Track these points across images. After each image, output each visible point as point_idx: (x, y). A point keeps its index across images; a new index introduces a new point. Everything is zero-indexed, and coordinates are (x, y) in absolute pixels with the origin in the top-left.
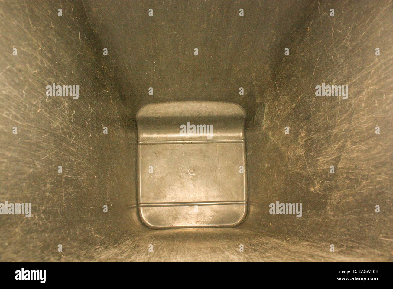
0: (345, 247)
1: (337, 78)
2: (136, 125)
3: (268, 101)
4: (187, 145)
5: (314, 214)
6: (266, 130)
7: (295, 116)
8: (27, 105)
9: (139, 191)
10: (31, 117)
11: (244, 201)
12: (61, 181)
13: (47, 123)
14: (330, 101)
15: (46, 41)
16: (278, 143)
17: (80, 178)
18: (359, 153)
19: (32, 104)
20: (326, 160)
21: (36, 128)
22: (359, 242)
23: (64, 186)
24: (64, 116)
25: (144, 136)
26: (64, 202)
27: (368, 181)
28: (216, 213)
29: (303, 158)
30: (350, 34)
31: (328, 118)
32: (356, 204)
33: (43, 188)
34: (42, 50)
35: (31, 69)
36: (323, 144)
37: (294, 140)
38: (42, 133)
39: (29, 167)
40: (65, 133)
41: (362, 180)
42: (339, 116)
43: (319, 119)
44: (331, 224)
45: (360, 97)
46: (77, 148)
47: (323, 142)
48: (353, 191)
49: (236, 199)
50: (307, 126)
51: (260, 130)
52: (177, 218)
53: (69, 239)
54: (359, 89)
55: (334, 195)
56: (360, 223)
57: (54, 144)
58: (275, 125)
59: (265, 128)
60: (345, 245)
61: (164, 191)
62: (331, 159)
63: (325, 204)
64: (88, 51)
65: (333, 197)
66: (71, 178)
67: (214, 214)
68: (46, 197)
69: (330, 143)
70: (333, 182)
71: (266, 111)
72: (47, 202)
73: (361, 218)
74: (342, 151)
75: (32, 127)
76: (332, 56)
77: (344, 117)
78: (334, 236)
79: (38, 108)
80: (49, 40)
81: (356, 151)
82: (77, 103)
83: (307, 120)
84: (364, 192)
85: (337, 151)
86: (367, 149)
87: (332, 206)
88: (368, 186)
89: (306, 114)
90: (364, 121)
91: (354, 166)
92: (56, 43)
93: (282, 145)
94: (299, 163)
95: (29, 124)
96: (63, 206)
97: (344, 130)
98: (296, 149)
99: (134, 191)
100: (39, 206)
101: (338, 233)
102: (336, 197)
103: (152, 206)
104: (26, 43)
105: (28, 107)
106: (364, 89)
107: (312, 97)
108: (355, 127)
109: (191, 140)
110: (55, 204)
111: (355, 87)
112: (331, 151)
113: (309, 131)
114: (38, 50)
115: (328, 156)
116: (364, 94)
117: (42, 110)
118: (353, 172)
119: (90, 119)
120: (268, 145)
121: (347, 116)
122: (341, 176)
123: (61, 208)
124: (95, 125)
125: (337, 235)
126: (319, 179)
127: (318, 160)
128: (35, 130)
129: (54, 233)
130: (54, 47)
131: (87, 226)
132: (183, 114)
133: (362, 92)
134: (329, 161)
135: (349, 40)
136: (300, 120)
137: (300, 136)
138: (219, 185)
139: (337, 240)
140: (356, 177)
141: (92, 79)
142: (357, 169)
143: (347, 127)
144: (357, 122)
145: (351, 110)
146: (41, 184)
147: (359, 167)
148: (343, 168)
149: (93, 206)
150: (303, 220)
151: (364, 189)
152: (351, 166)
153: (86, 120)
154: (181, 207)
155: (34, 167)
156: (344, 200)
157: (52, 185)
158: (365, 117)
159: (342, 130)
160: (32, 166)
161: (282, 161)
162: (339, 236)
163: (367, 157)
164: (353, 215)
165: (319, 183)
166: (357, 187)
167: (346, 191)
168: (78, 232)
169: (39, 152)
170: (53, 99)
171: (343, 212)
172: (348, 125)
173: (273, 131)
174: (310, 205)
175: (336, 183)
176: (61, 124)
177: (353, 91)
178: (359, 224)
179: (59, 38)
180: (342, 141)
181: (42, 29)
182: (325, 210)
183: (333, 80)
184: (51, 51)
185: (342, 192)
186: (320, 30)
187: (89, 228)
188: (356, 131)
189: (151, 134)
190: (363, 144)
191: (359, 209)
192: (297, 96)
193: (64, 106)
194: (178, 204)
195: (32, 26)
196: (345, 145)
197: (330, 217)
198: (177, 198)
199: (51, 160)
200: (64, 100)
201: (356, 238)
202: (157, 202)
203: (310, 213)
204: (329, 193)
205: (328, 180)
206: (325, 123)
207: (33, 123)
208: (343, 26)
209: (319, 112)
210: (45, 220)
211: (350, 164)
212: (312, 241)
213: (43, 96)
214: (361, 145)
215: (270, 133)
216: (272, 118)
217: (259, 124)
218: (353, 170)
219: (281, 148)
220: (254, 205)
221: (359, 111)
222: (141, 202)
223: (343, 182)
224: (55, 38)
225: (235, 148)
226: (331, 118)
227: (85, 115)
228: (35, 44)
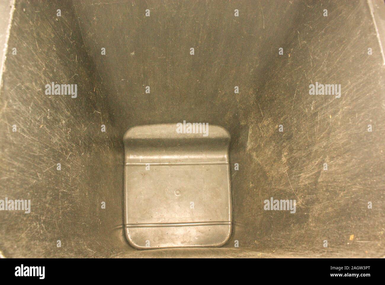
0: (326, 252)
1: (316, 100)
2: (123, 146)
3: (252, 123)
4: (173, 166)
5: (297, 227)
6: (251, 151)
7: (278, 136)
8: (32, 120)
9: (126, 212)
10: (35, 132)
11: (229, 222)
12: (58, 195)
13: (48, 139)
14: (310, 121)
15: (49, 62)
16: (262, 163)
17: (74, 194)
18: (337, 167)
19: (36, 120)
20: (308, 175)
21: (39, 143)
22: (339, 247)
23: (61, 200)
24: (62, 133)
25: (131, 157)
26: (60, 214)
27: (345, 192)
28: (201, 234)
29: (286, 176)
30: (326, 61)
31: (309, 137)
32: (335, 214)
33: (44, 200)
34: (45, 71)
35: (36, 88)
36: (304, 161)
37: (277, 159)
38: (44, 147)
39: (33, 178)
40: (62, 149)
41: (340, 192)
42: (318, 134)
43: (300, 138)
44: (313, 235)
45: (336, 116)
46: (72, 165)
47: (305, 159)
48: (332, 202)
49: (221, 220)
50: (289, 145)
51: (245, 151)
52: (163, 239)
53: (66, 250)
54: (335, 109)
55: (315, 208)
56: (339, 230)
57: (53, 159)
58: (259, 146)
59: (250, 150)
60: (326, 250)
61: (150, 212)
62: (312, 174)
63: (307, 217)
64: (83, 73)
65: (315, 210)
66: (67, 192)
67: (199, 234)
68: (46, 208)
69: (310, 160)
70: (314, 195)
71: (250, 132)
72: (47, 213)
73: (340, 226)
74: (321, 166)
75: (36, 141)
76: (311, 80)
77: (322, 135)
78: (316, 245)
79: (41, 123)
80: (51, 61)
81: (334, 165)
82: (72, 122)
83: (290, 139)
84: (341, 202)
85: (317, 167)
86: (344, 163)
87: (314, 218)
88: (345, 196)
89: (289, 134)
90: (340, 137)
91: (333, 179)
92: (57, 65)
93: (266, 165)
94: (282, 181)
95: (33, 138)
96: (60, 218)
97: (323, 147)
98: (279, 167)
99: (120, 212)
100: (40, 216)
101: (319, 241)
102: (317, 209)
103: (138, 227)
104: (33, 63)
105: (33, 122)
106: (339, 109)
107: (293, 118)
108: (333, 144)
109: (177, 162)
110: (53, 216)
111: (331, 107)
112: (312, 167)
113: (291, 150)
114: (43, 70)
115: (309, 172)
116: (339, 113)
117: (44, 126)
118: (332, 184)
119: (83, 138)
120: (253, 166)
121: (325, 134)
122: (321, 190)
123: (59, 220)
124: (87, 144)
125: (319, 243)
126: (301, 194)
127: (300, 176)
128: (38, 144)
129: (53, 243)
130: (55, 68)
131: (80, 241)
132: (169, 136)
133: (338, 112)
134: (310, 176)
135: (325, 65)
136: (283, 140)
137: (283, 155)
138: (205, 205)
139: (318, 248)
140: (335, 189)
141: (85, 100)
142: (335, 182)
143: (325, 144)
144: (334, 139)
145: (328, 128)
146: (42, 195)
147: (337, 180)
148: (323, 182)
149: (85, 222)
150: (287, 234)
151: (342, 199)
152: (330, 179)
153: (80, 139)
154: (168, 227)
155: (37, 178)
156: (325, 212)
157: (51, 198)
158: (341, 134)
159: (321, 147)
160: (35, 177)
161: (266, 180)
162: (321, 244)
163: (344, 170)
164: (332, 224)
165: (301, 198)
166: (335, 198)
167: (326, 203)
168: (73, 245)
169: (41, 165)
170: (53, 116)
171: (324, 223)
172: (326, 142)
173: (257, 151)
174: (293, 220)
175: (316, 196)
176: (60, 140)
177: (330, 111)
178: (338, 232)
179: (59, 60)
180: (321, 158)
181: (46, 51)
182: (307, 223)
183: (312, 102)
184: (53, 72)
185: (323, 204)
186: (300, 57)
187: (81, 242)
188: (333, 147)
189: (138, 155)
190: (340, 159)
191: (337, 218)
192: (279, 117)
193: (62, 124)
194: (164, 225)
195: (38, 48)
196: (324, 160)
197: (311, 229)
198: (163, 219)
199: (51, 174)
200: (62, 118)
201: (335, 244)
202: (143, 222)
203: (293, 226)
204: (310, 206)
205: (309, 194)
206: (306, 141)
207: (37, 138)
208: (320, 53)
209: (301, 132)
210: (45, 230)
211: (329, 177)
212: (296, 251)
213: (45, 113)
214: (338, 160)
215: (254, 154)
216: (256, 139)
217: (244, 146)
218: (332, 183)
219: (265, 168)
220: (239, 226)
221: (335, 129)
222: (127, 223)
223: (323, 195)
224: (56, 60)
225: (220, 170)
226: (311, 137)
227: (79, 134)
228: (40, 65)
